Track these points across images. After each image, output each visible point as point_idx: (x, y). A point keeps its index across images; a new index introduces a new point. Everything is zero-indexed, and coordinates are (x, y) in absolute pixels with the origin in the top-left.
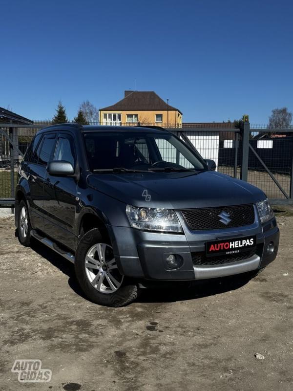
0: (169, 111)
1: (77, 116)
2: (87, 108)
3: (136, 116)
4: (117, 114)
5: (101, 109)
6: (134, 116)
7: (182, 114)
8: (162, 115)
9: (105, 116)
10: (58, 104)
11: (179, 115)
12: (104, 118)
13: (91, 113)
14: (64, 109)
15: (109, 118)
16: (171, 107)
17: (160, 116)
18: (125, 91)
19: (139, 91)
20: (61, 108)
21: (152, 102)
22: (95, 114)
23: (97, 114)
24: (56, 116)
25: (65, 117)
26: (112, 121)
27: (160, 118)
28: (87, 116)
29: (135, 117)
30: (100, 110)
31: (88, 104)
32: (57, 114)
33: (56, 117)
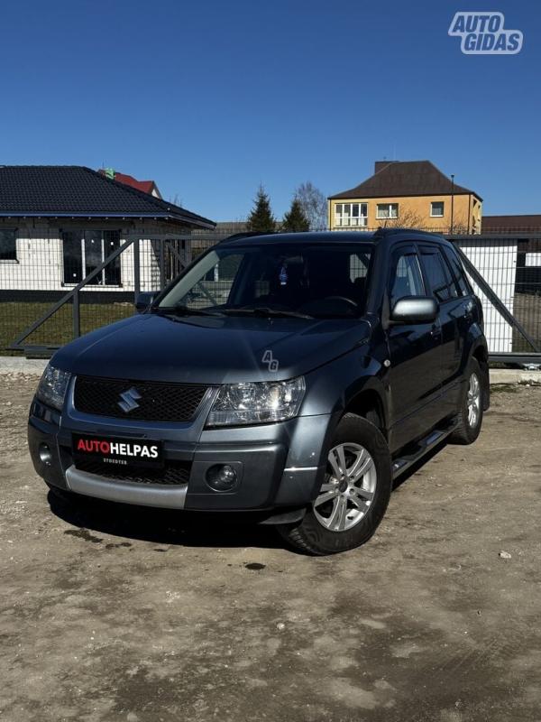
0: (455, 197)
1: (289, 210)
2: (307, 195)
3: (395, 206)
4: (352, 205)
5: (333, 195)
6: (390, 207)
7: (481, 200)
8: (443, 203)
9: (339, 209)
10: (257, 190)
11: (475, 202)
12: (337, 212)
13: (315, 204)
14: (267, 200)
15: (345, 212)
16: (460, 188)
17: (438, 206)
18: (377, 163)
19: (401, 161)
20: (262, 198)
21: (423, 179)
22: (321, 206)
23: (326, 205)
24: (254, 212)
25: (268, 213)
26: (351, 217)
27: (440, 209)
28: (307, 208)
29: (393, 209)
30: (330, 199)
31: (309, 187)
32: (256, 207)
33: (253, 214)
